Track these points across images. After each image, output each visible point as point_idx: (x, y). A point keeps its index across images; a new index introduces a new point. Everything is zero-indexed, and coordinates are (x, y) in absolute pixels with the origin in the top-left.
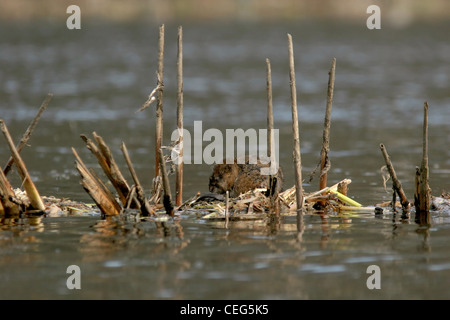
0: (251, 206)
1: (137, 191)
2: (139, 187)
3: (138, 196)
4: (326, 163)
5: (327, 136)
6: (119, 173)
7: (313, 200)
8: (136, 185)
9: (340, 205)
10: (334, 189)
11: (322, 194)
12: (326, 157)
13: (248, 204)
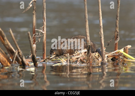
0: (79, 59)
1: (19, 53)
2: (20, 51)
3: (19, 55)
4: (117, 37)
5: (117, 24)
6: (9, 44)
7: (111, 56)
8: (18, 50)
9: (125, 59)
10: (122, 51)
11: (116, 53)
12: (117, 35)
13: (78, 58)
